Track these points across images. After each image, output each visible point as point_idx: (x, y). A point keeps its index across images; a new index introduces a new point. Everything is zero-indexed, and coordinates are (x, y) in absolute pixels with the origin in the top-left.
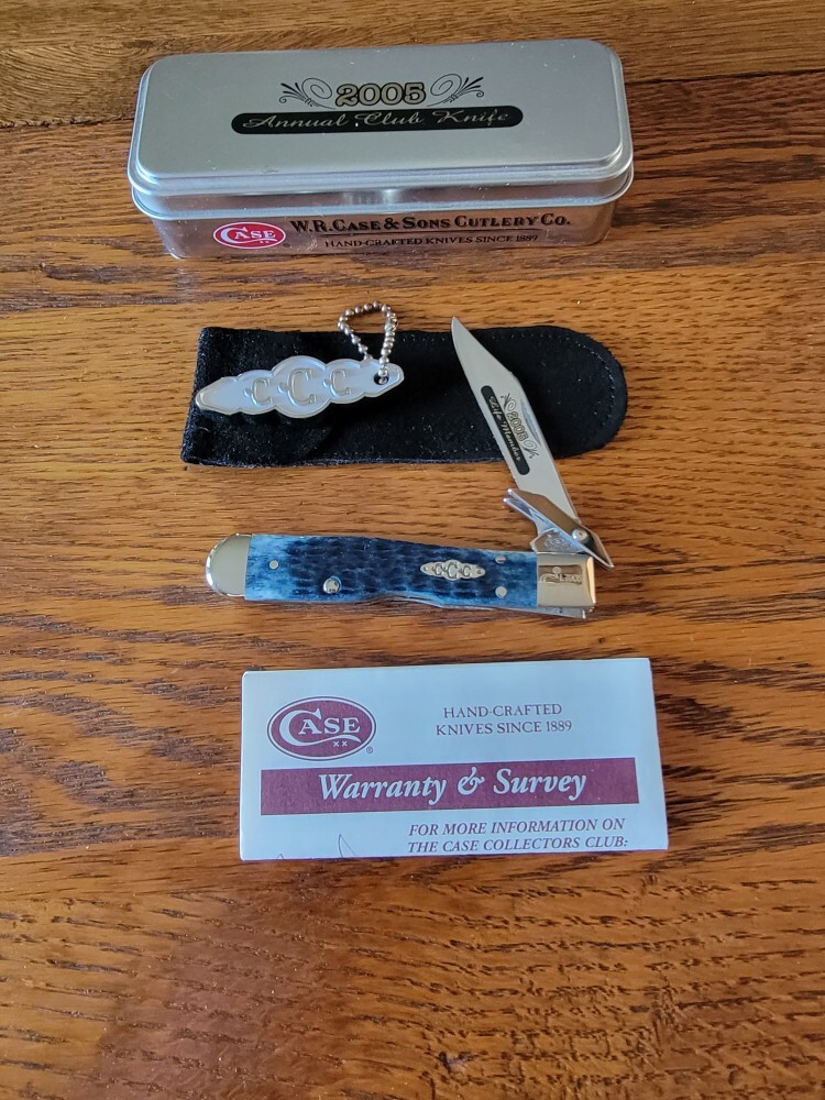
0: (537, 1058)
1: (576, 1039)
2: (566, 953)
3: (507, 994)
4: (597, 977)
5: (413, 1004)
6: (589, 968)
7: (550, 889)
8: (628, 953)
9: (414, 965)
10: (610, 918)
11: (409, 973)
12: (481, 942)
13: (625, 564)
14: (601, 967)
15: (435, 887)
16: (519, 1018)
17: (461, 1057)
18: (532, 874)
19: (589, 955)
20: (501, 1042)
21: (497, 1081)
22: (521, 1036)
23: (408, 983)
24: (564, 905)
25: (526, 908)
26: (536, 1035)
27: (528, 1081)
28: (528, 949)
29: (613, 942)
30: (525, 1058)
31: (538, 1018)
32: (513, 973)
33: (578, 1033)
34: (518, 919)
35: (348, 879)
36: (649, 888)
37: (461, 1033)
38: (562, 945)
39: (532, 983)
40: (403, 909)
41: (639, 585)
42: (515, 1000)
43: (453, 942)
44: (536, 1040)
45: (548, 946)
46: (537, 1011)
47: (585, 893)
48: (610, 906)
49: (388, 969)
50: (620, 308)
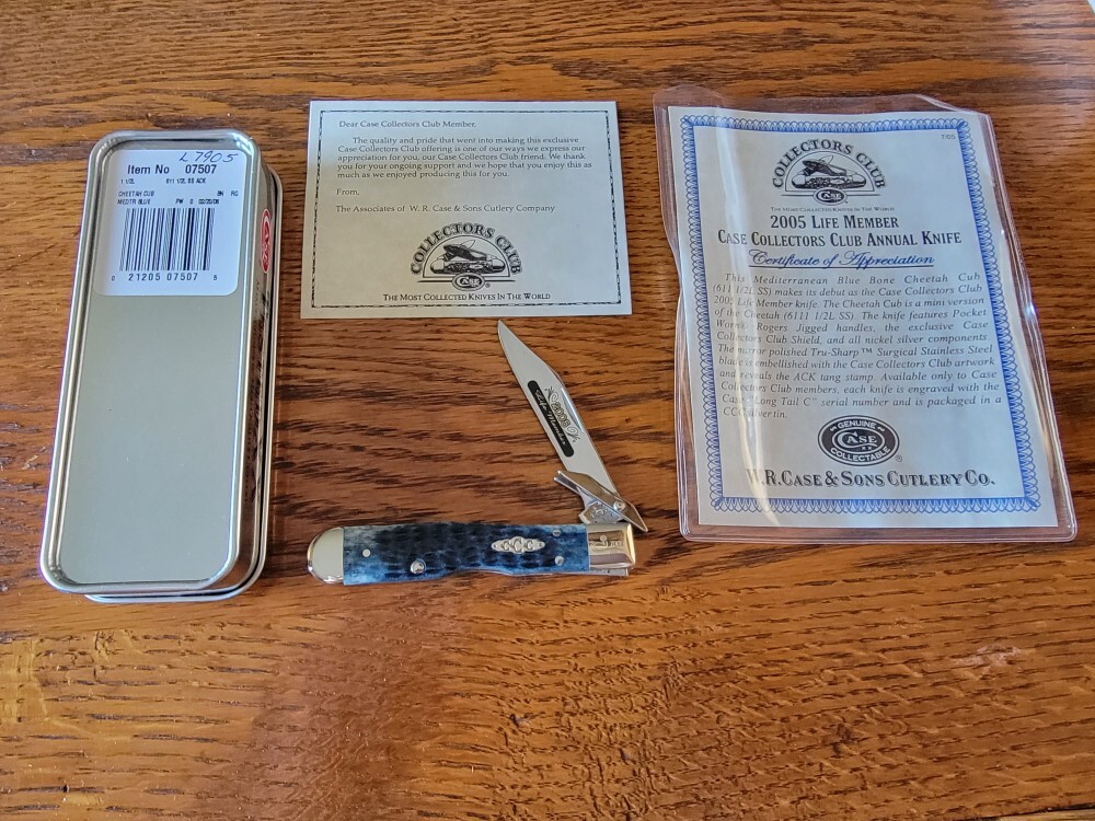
0: (581, 714)
1: (609, 700)
2: (602, 643)
3: (558, 673)
4: (624, 658)
5: (490, 683)
6: (618, 652)
7: (589, 600)
8: (646, 641)
9: (490, 657)
10: (633, 618)
11: (486, 662)
12: (539, 638)
13: (647, 362)
14: (627, 651)
15: (504, 602)
16: (568, 688)
17: (526, 717)
18: (576, 590)
19: (618, 643)
20: (555, 705)
21: (552, 731)
22: (569, 700)
23: (486, 669)
24: (600, 610)
25: (570, 614)
26: (580, 699)
27: (574, 730)
28: (574, 642)
29: (636, 633)
30: (572, 714)
31: (581, 688)
32: (562, 659)
33: (610, 696)
34: (566, 622)
35: (438, 599)
36: (662, 596)
37: (526, 701)
38: (599, 638)
39: (576, 665)
40: (480, 618)
41: (656, 378)
42: (565, 677)
43: (519, 640)
44: (579, 702)
45: (589, 640)
46: (581, 683)
47: (614, 602)
48: (633, 610)
49: (471, 660)
50: (642, 157)
